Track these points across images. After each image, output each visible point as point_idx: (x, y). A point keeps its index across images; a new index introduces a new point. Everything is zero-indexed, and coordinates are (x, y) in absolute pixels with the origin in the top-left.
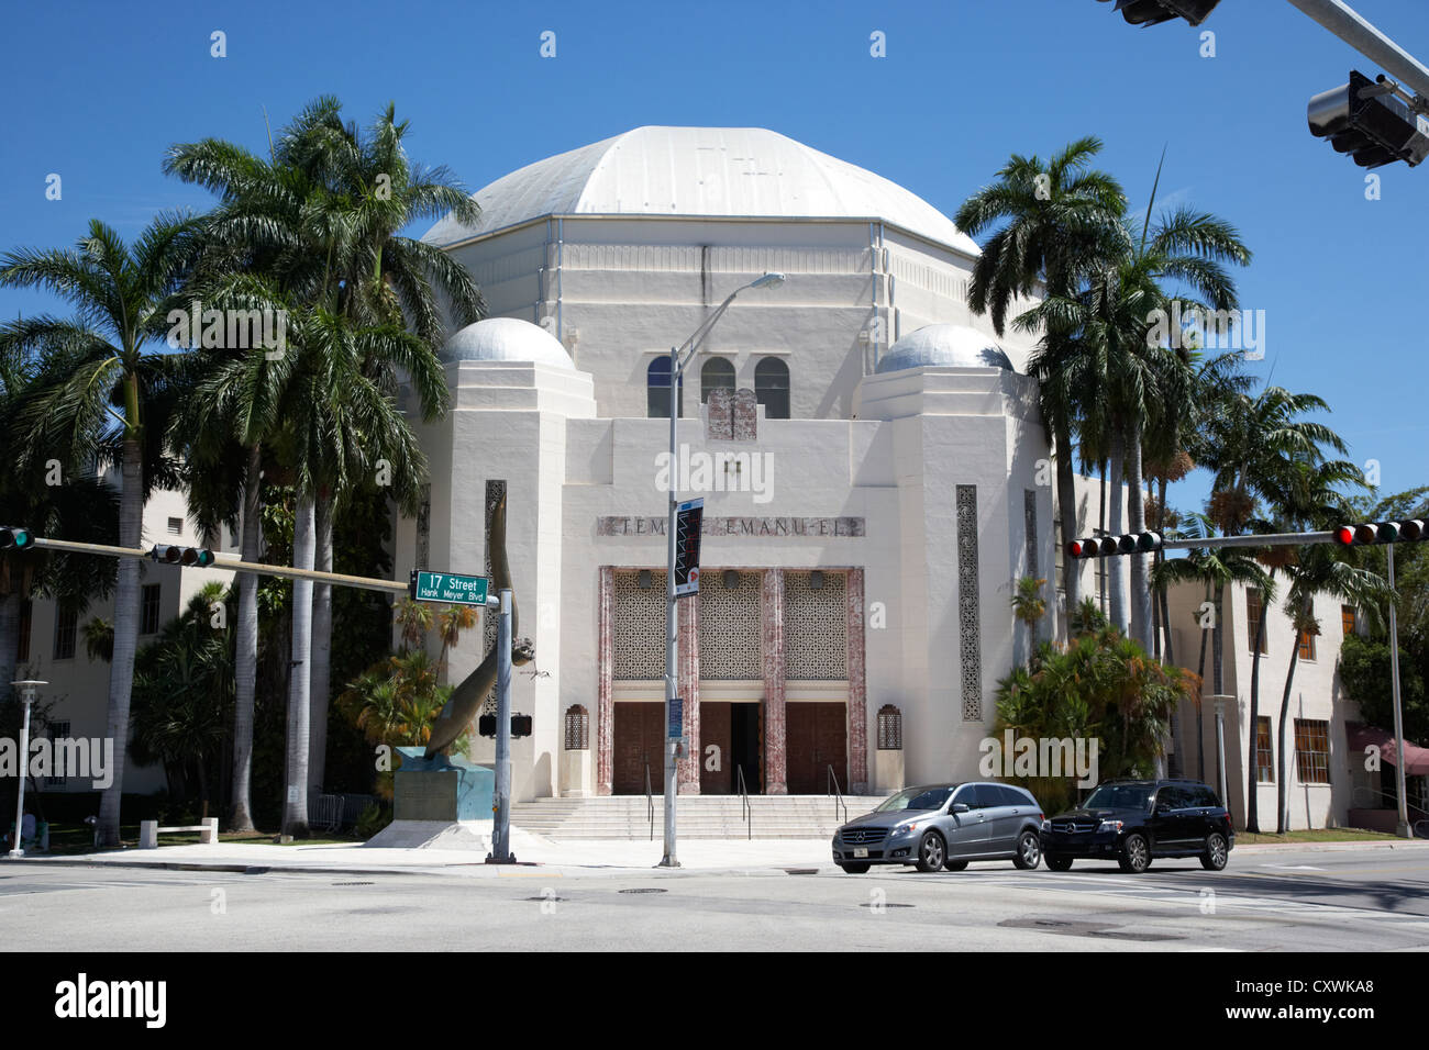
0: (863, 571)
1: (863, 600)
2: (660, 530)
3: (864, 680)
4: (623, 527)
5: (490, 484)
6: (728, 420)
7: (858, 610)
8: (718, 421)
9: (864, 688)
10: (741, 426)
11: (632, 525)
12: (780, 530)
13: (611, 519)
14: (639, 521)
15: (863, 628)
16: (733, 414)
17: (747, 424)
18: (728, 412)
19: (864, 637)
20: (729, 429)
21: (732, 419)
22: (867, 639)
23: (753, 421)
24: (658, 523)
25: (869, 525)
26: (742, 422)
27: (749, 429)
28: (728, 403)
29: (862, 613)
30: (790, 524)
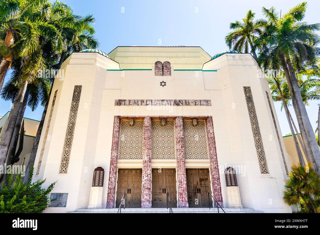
0: (212, 117)
1: (213, 128)
2: (137, 104)
3: (217, 158)
4: (124, 103)
5: (76, 87)
6: (161, 70)
7: (211, 131)
8: (158, 70)
9: (217, 161)
10: (165, 72)
11: (127, 102)
12: (180, 104)
13: (120, 100)
14: (130, 101)
15: (214, 138)
16: (163, 69)
17: (168, 71)
18: (161, 68)
19: (215, 141)
20: (161, 73)
21: (163, 70)
22: (216, 142)
23: (170, 70)
24: (136, 102)
25: (212, 102)
26: (166, 71)
27: (168, 73)
28: (161, 65)
29: (213, 132)
30: (184, 102)
